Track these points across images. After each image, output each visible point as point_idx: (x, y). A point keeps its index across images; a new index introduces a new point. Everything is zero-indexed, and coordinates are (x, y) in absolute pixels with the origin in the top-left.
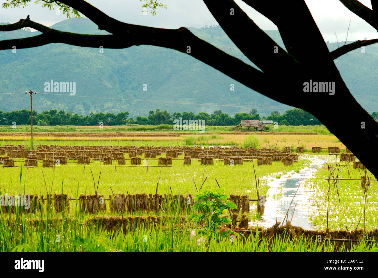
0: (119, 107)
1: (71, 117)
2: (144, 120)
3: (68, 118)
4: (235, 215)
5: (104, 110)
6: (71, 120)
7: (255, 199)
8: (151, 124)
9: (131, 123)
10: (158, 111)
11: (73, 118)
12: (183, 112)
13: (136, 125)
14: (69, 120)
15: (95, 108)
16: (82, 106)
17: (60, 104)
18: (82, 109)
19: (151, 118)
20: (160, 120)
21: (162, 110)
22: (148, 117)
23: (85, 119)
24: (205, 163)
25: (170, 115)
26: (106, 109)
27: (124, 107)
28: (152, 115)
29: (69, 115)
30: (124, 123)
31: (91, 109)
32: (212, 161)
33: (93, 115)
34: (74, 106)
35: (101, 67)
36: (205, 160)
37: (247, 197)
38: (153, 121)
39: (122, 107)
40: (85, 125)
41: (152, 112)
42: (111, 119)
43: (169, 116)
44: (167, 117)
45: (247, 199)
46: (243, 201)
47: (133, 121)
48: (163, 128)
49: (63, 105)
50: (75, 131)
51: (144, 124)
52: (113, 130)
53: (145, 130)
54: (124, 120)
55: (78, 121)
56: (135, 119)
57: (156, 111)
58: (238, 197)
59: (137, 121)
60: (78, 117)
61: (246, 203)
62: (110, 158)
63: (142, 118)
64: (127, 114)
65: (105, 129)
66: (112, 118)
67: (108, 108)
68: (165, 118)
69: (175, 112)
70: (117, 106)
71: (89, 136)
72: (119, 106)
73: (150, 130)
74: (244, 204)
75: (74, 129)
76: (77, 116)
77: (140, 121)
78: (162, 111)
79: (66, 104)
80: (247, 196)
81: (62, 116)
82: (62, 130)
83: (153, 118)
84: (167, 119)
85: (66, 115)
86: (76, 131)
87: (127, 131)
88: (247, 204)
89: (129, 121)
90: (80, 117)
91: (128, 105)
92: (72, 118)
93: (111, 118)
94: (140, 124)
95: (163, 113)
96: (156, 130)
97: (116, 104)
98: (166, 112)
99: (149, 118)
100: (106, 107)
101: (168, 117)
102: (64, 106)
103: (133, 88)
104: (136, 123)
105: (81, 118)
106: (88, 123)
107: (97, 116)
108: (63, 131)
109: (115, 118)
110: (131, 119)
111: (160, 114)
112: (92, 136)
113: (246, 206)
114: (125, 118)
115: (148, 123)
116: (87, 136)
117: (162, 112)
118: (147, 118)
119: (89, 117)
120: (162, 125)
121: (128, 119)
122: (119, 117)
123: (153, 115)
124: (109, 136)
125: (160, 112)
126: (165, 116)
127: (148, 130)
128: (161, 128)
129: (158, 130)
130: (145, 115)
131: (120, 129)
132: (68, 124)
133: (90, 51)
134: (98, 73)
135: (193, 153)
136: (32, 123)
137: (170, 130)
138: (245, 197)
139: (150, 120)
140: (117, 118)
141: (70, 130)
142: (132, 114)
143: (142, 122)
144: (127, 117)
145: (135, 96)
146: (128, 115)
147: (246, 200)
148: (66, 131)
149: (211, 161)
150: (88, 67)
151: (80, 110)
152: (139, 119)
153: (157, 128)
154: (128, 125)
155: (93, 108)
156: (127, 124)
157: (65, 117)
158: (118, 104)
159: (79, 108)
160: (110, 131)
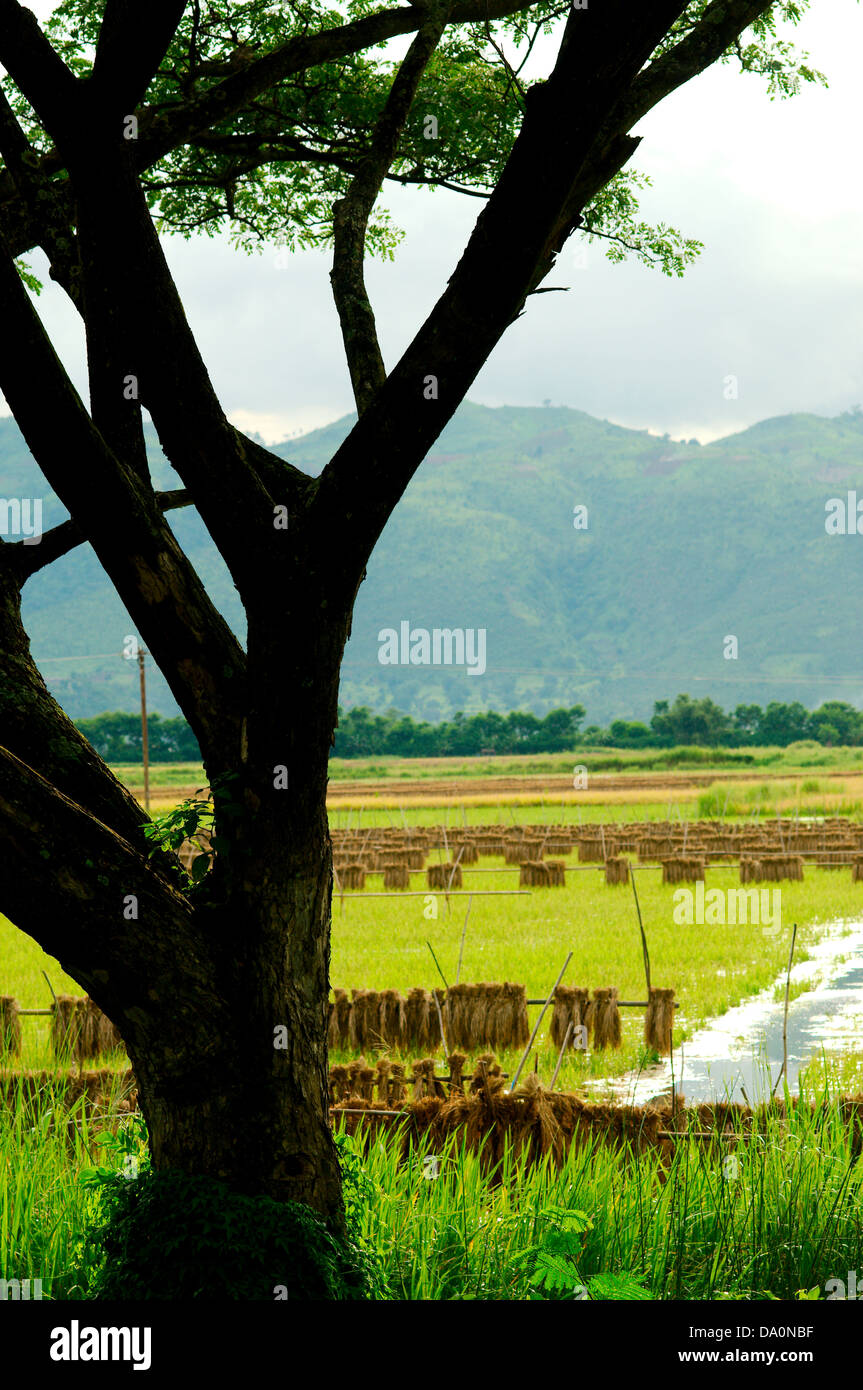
0: (567, 692)
1: (388, 730)
2: (638, 733)
3: (381, 733)
4: (456, 1057)
5: (515, 704)
6: (390, 738)
7: (639, 1001)
8: (661, 745)
9: (591, 743)
10: (683, 702)
11: (397, 734)
12: (769, 704)
13: (608, 749)
14: (384, 740)
15: (485, 698)
16: (440, 689)
17: (367, 684)
18: (441, 699)
19: (660, 726)
20: (691, 733)
21: (696, 697)
22: (652, 723)
23: (438, 734)
24: (675, 876)
25: (726, 714)
26: (523, 697)
27: (583, 689)
28: (662, 715)
29: (383, 724)
30: (570, 746)
31: (470, 698)
32: (700, 870)
33: (464, 720)
34: (413, 691)
35: (503, 556)
36: (677, 869)
37: (610, 996)
38: (667, 737)
39: (577, 689)
40: (437, 756)
41: (661, 706)
42: (526, 734)
43: (722, 717)
44: (713, 721)
45: (612, 1001)
46: (599, 1007)
47: (599, 739)
48: (681, 757)
49: (375, 689)
50: (384, 775)
51: (634, 746)
52: (511, 768)
53: (619, 766)
54: (567, 733)
55: (412, 741)
56: (605, 730)
57: (678, 702)
58: (581, 995)
59: (613, 738)
60: (414, 728)
61: (608, 1014)
62: (356, 870)
63: (628, 726)
64: (578, 712)
65: (485, 768)
66: (528, 728)
67: (528, 696)
68: (708, 723)
69: (740, 704)
70: (559, 686)
71: (397, 794)
72: (566, 686)
73: (636, 768)
74: (600, 1019)
75: (381, 769)
76: (411, 726)
77: (625, 735)
78: (696, 701)
79: (386, 686)
80: (610, 990)
81: (359, 727)
82: (341, 775)
83: (668, 724)
84: (715, 728)
85: (373, 723)
86: (389, 776)
87: (559, 772)
88: (611, 1018)
89: (586, 739)
90: (420, 727)
91: (597, 682)
92: (393, 733)
93: (525, 729)
94: (623, 746)
95: (701, 708)
96: (657, 765)
97: (555, 681)
98: (710, 704)
99: (653, 727)
100: (522, 692)
101: (718, 719)
102: (381, 691)
103: (611, 626)
104: (609, 743)
105: (424, 731)
106: (448, 747)
107: (478, 723)
108: (344, 777)
109: (539, 727)
110: (593, 730)
111: (690, 710)
112: (406, 794)
113: (606, 1026)
114: (573, 729)
115: (651, 744)
116: (388, 794)
117: (696, 705)
118: (647, 726)
119: (449, 728)
120: (678, 749)
121: (582, 730)
122: (553, 725)
123: (667, 714)
124: (462, 792)
125: (690, 703)
126: (708, 718)
127: (631, 768)
128: (673, 761)
129: (663, 765)
130: (641, 716)
131: (535, 766)
132: (379, 753)
133: (465, 505)
134: (493, 578)
135: (665, 844)
136: (145, 757)
137: (705, 765)
138: (605, 992)
139: (657, 732)
140: (543, 730)
141: (368, 773)
142: (612, 713)
143: (630, 740)
144: (579, 723)
145: (620, 652)
146: (582, 719)
147: (608, 1003)
148: (354, 777)
149: (695, 871)
150: (460, 560)
151: (434, 704)
152: (619, 729)
153: (660, 761)
154: (581, 752)
155: (480, 697)
156: (578, 748)
157: (369, 730)
158: (561, 680)
159: (432, 698)
160: (502, 774)
